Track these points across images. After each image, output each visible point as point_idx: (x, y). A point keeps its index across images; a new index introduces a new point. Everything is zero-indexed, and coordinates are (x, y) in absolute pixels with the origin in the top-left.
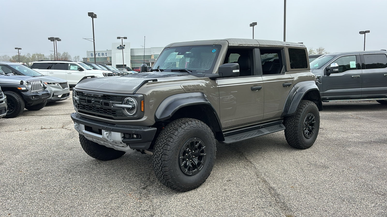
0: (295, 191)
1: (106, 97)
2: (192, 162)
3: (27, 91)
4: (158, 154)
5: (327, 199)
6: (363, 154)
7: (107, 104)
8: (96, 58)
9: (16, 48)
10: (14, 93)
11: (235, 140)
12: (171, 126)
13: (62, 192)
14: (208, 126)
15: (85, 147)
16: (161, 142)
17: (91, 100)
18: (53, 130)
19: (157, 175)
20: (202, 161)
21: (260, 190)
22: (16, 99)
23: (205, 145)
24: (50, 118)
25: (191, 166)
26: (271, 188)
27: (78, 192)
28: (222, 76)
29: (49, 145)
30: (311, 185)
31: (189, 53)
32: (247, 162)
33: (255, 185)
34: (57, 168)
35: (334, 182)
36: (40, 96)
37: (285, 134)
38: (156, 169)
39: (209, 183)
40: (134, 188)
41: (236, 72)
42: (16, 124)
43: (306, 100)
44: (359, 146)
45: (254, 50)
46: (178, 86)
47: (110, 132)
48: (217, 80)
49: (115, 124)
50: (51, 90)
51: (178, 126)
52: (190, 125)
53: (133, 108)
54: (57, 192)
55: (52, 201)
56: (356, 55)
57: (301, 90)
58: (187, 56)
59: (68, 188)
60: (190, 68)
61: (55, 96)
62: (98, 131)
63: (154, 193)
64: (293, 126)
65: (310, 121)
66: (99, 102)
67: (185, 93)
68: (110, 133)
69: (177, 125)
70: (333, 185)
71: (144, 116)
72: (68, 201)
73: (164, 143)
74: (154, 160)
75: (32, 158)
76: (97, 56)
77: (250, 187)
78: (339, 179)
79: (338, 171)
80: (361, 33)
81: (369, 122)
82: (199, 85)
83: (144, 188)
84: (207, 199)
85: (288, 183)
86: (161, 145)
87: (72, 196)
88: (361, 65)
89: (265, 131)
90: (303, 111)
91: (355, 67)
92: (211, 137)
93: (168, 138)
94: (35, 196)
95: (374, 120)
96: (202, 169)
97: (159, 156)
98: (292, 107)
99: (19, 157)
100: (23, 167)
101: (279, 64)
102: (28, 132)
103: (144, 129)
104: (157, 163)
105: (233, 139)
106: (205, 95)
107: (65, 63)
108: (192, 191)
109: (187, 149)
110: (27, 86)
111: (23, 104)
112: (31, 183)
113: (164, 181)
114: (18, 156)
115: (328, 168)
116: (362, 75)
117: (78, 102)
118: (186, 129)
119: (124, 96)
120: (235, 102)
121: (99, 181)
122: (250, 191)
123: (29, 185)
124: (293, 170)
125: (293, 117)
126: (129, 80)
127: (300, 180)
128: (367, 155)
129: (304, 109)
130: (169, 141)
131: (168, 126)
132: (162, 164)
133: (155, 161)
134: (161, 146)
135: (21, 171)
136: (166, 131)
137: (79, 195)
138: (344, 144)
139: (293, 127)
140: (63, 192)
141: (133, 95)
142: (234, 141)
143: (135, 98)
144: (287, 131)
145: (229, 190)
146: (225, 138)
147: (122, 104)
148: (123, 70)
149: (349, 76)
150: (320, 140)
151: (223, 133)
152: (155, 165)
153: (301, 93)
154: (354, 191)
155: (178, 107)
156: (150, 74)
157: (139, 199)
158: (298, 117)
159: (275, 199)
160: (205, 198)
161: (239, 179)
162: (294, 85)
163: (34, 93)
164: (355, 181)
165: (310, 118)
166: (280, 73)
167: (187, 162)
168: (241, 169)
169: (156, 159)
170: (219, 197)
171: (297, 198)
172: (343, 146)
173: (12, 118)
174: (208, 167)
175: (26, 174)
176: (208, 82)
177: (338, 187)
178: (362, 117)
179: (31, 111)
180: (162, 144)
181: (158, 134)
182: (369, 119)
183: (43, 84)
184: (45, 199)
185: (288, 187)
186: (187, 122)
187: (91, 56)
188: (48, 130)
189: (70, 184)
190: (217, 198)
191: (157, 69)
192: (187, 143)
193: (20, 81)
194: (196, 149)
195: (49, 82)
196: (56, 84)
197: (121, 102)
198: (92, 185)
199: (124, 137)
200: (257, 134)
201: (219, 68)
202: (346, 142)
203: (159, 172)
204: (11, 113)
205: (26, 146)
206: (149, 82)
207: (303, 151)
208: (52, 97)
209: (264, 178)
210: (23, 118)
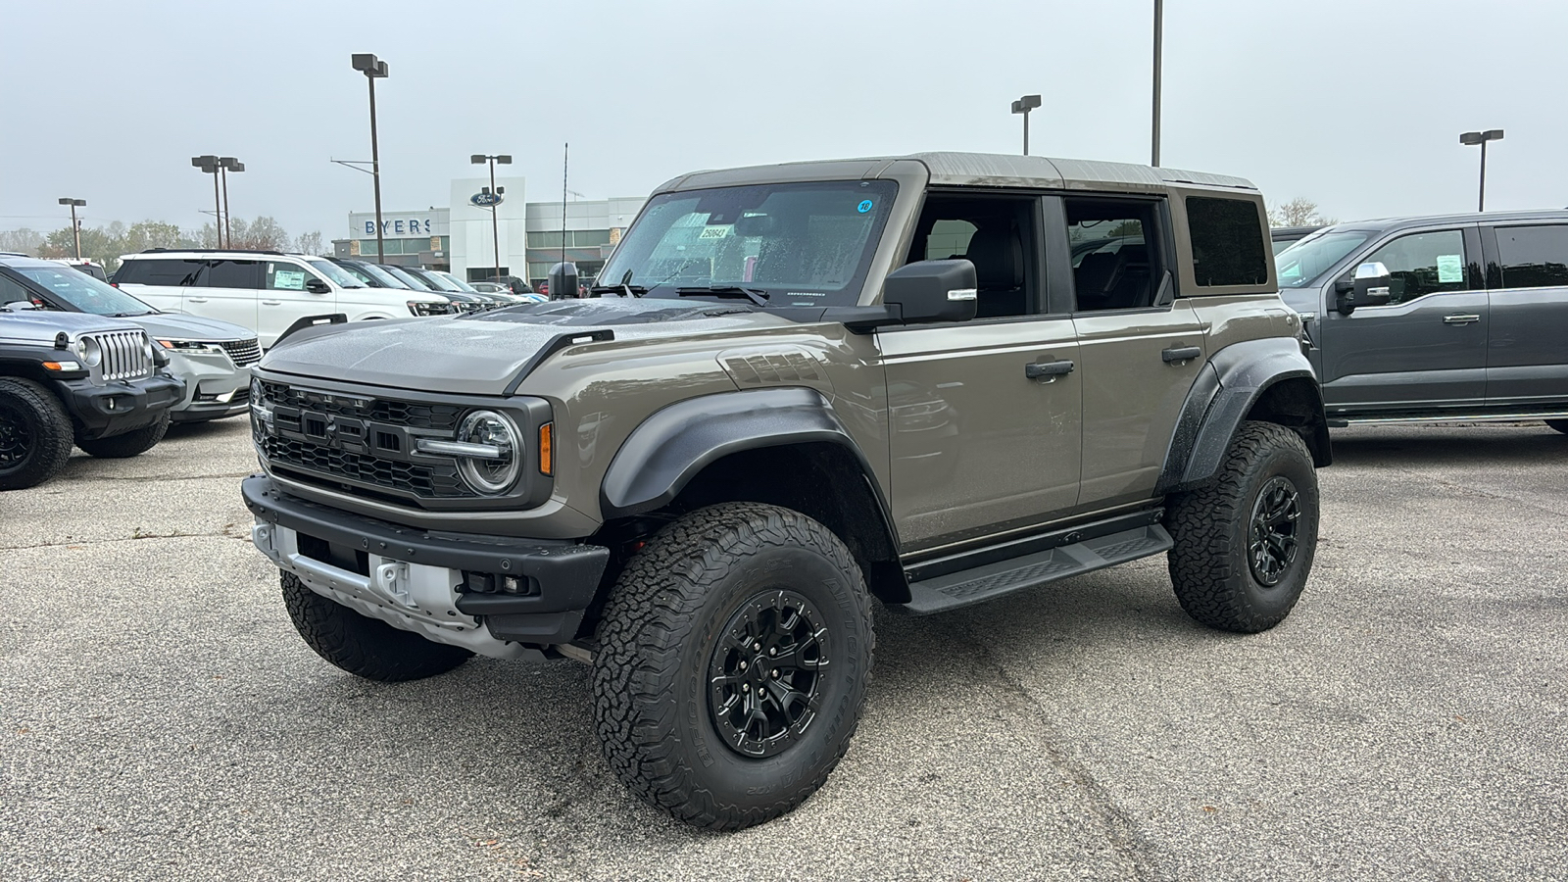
0: (1224, 827)
1: (390, 409)
2: (768, 696)
3: (82, 378)
4: (613, 662)
5: (1368, 870)
6: (1511, 658)
7: (391, 441)
8: (384, 242)
9: (63, 201)
10: (27, 384)
11: (958, 596)
12: (675, 538)
13: (194, 827)
14: (836, 540)
15: (305, 623)
16: (627, 611)
17: (322, 424)
18: (186, 541)
19: (610, 758)
20: (810, 695)
21: (1066, 825)
22: (36, 411)
23: (823, 624)
24: (178, 490)
25: (763, 715)
26: (1114, 816)
27: (263, 827)
28: (899, 318)
29: (161, 612)
30: (1293, 800)
31: (754, 215)
32: (1006, 690)
33: (1046, 800)
34: (182, 713)
35: (1393, 787)
36: (139, 396)
37: (1170, 566)
38: (606, 731)
39: (841, 789)
40: (513, 810)
41: (963, 297)
42: (35, 516)
43: (1263, 423)
44: (1489, 622)
45: (1037, 204)
46: (705, 362)
47: (402, 566)
48: (876, 333)
49: (426, 531)
50: (190, 374)
51: (706, 539)
52: (758, 534)
53: (503, 460)
54: (169, 828)
55: (145, 871)
56: (1462, 229)
57: (1240, 379)
58: (748, 229)
59: (221, 808)
60: (759, 281)
61: (205, 398)
62: (353, 557)
63: (598, 835)
64: (1207, 534)
65: (1279, 513)
66: (356, 431)
67: (736, 391)
68: (404, 569)
69: (699, 533)
70: (1392, 803)
71: (553, 496)
72: (214, 871)
73: (641, 618)
74: (598, 692)
75: (82, 667)
76: (390, 233)
77: (1023, 811)
78: (1414, 775)
79: (1406, 734)
80: (1467, 139)
81: (1521, 513)
82: (800, 355)
83: (555, 814)
84: (832, 864)
85: (1190, 789)
86: (626, 623)
87: (236, 849)
88: (1482, 271)
89: (1088, 559)
90: (1250, 468)
91: (1461, 280)
92: (853, 589)
93: (659, 591)
94: (71, 846)
95: (1543, 507)
96: (811, 730)
97: (619, 674)
98: (1200, 450)
99: (23, 663)
100: (38, 708)
101: (1144, 265)
102: (78, 551)
103: (553, 551)
104: (611, 706)
105: (948, 593)
106: (824, 400)
107: (255, 262)
108: (766, 826)
109: (743, 639)
110: (82, 355)
111: (65, 428)
112: (61, 783)
113: (639, 783)
114: (21, 659)
115: (1362, 719)
116: (1490, 315)
117: (270, 427)
118: (739, 552)
119: (466, 407)
120: (954, 430)
121: (359, 774)
122: (1023, 830)
123: (50, 796)
124: (1207, 729)
125: (1204, 496)
126: (492, 333)
127: (1240, 775)
128: (1529, 660)
129: (1253, 462)
130: (664, 607)
131: (660, 538)
132: (631, 708)
133: (601, 696)
134: (626, 631)
135: (27, 726)
136: (653, 563)
137: (268, 844)
138: (1421, 610)
139: (1206, 539)
140: (197, 829)
141: (503, 400)
142: (952, 602)
143: (513, 413)
144: (1180, 557)
145: (931, 823)
146: (912, 587)
147: (454, 440)
148: (495, 291)
149: (1435, 318)
150: (1317, 591)
151: (905, 569)
152: (600, 713)
153: (1242, 390)
154: (1485, 829)
155: (703, 456)
156: (584, 309)
157: (530, 866)
158: (1228, 494)
159: (1133, 864)
160: (823, 862)
161: (973, 770)
162: (1211, 357)
163: (115, 386)
164: (1488, 783)
165: (1278, 500)
166: (1151, 305)
167: (742, 700)
168: (983, 724)
169: (606, 686)
170: (886, 855)
171: (1233, 862)
172: (1420, 621)
173: (22, 489)
174: (837, 719)
175: (43, 744)
176: (836, 343)
177: (1414, 809)
178: (1489, 489)
179: (104, 461)
180: (633, 621)
181: (613, 574)
182: (1518, 501)
183: (153, 347)
184: (114, 861)
185: (1189, 808)
186: (743, 519)
187: (367, 232)
188: (163, 542)
189: (232, 790)
190: (878, 861)
191: (620, 287)
192: (742, 615)
193: (52, 336)
194: (785, 640)
195: (182, 340)
196: (211, 348)
197: (452, 432)
198: (327, 797)
199: (464, 589)
200: (1051, 570)
201: (888, 281)
202: (1432, 602)
203: (620, 746)
204: (13, 469)
205: (63, 615)
206: (575, 341)
207: (1246, 642)
208: (194, 400)
209: (1082, 766)
210: (68, 490)
